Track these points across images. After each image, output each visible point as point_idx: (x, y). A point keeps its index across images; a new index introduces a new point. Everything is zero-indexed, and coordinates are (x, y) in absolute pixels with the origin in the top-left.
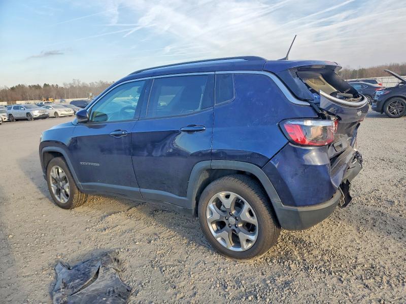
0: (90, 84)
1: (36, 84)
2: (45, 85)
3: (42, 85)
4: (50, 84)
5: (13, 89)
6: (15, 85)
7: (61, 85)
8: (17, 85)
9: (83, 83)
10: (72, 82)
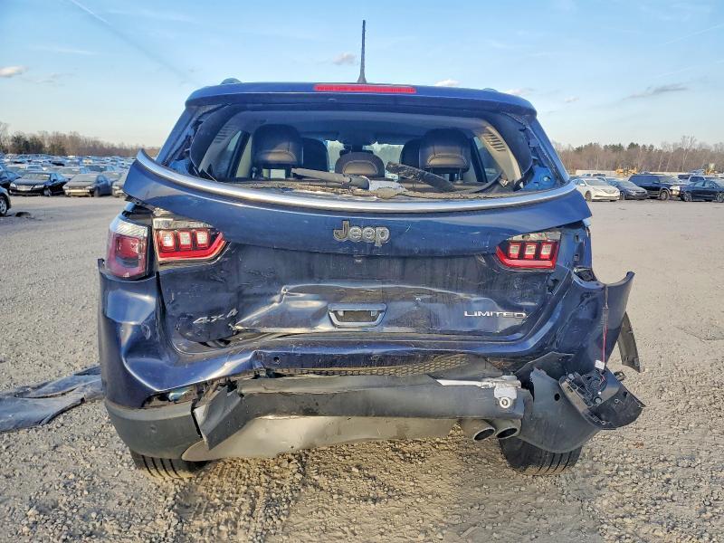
0: (716, 145)
1: (616, 143)
2: (632, 145)
3: (626, 145)
4: (641, 145)
5: (579, 150)
6: (583, 143)
7: (658, 146)
8: (587, 143)
9: (701, 145)
10: (679, 141)
